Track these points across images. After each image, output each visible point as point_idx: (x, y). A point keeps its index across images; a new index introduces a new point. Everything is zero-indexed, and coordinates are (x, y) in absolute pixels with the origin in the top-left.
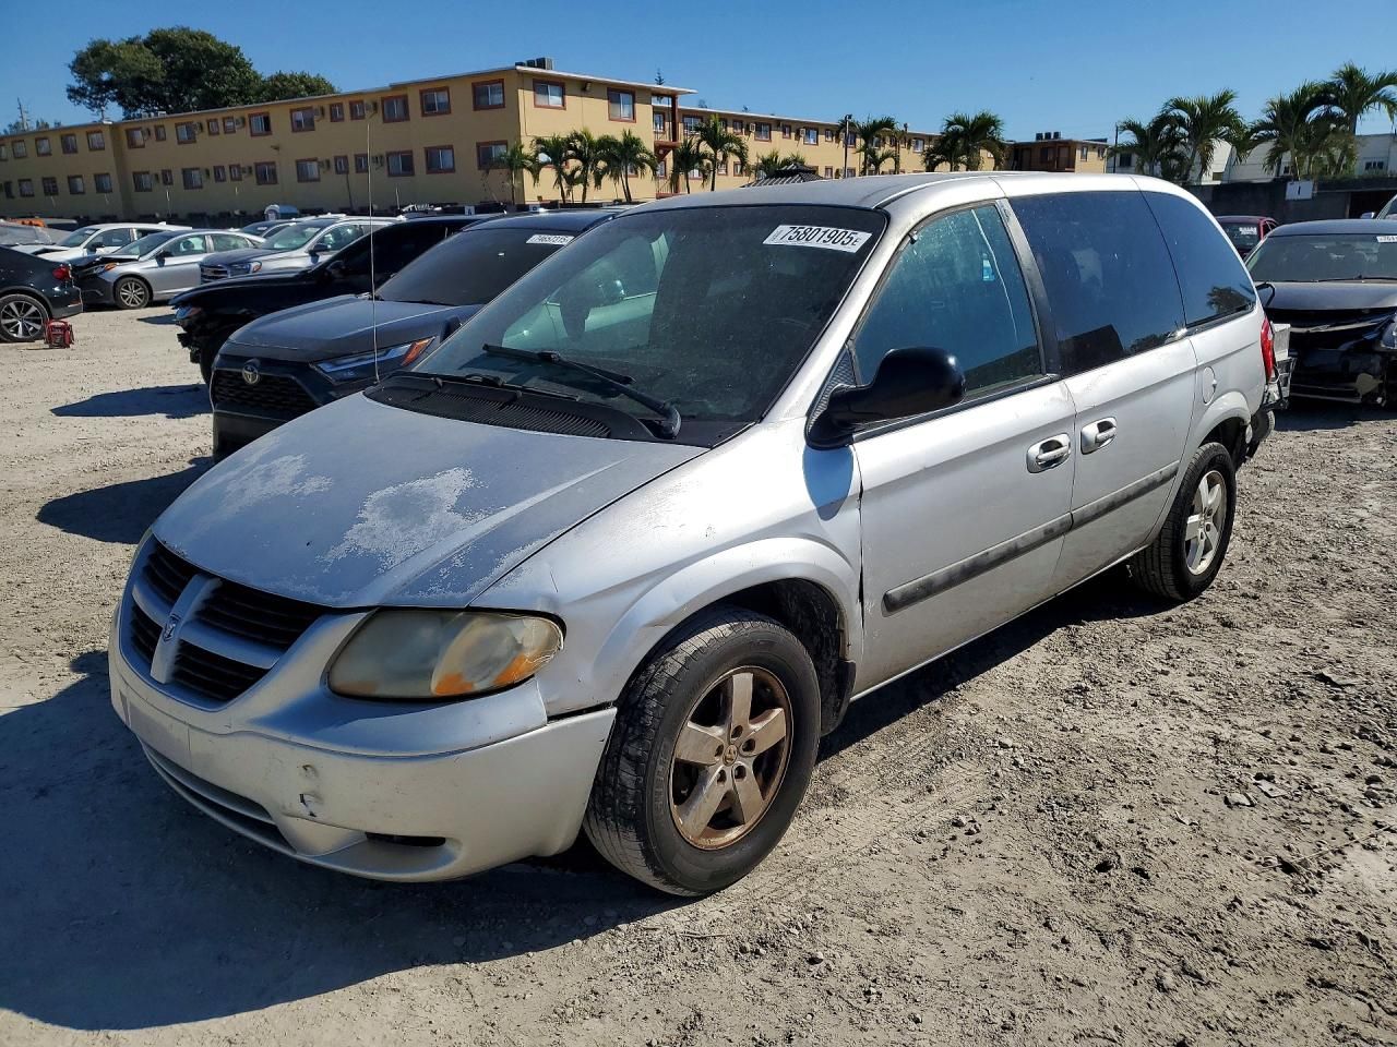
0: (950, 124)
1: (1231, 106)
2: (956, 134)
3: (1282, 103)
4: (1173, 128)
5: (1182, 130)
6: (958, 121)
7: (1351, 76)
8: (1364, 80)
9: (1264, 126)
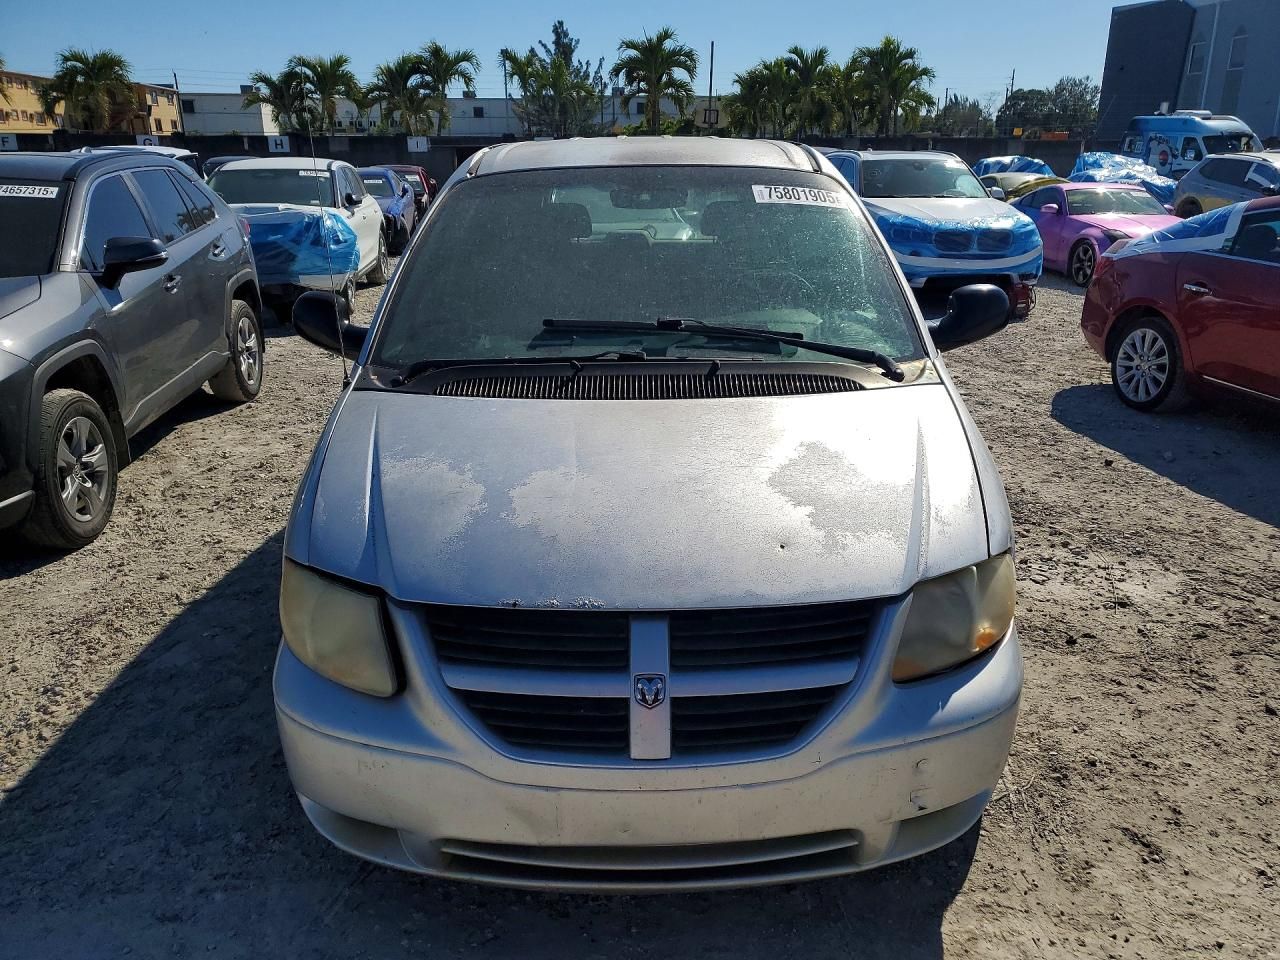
0: (66, 59)
1: (346, 68)
2: (74, 72)
3: (389, 69)
4: (299, 84)
5: (308, 85)
6: (76, 57)
7: (436, 52)
8: (446, 56)
9: (376, 88)
